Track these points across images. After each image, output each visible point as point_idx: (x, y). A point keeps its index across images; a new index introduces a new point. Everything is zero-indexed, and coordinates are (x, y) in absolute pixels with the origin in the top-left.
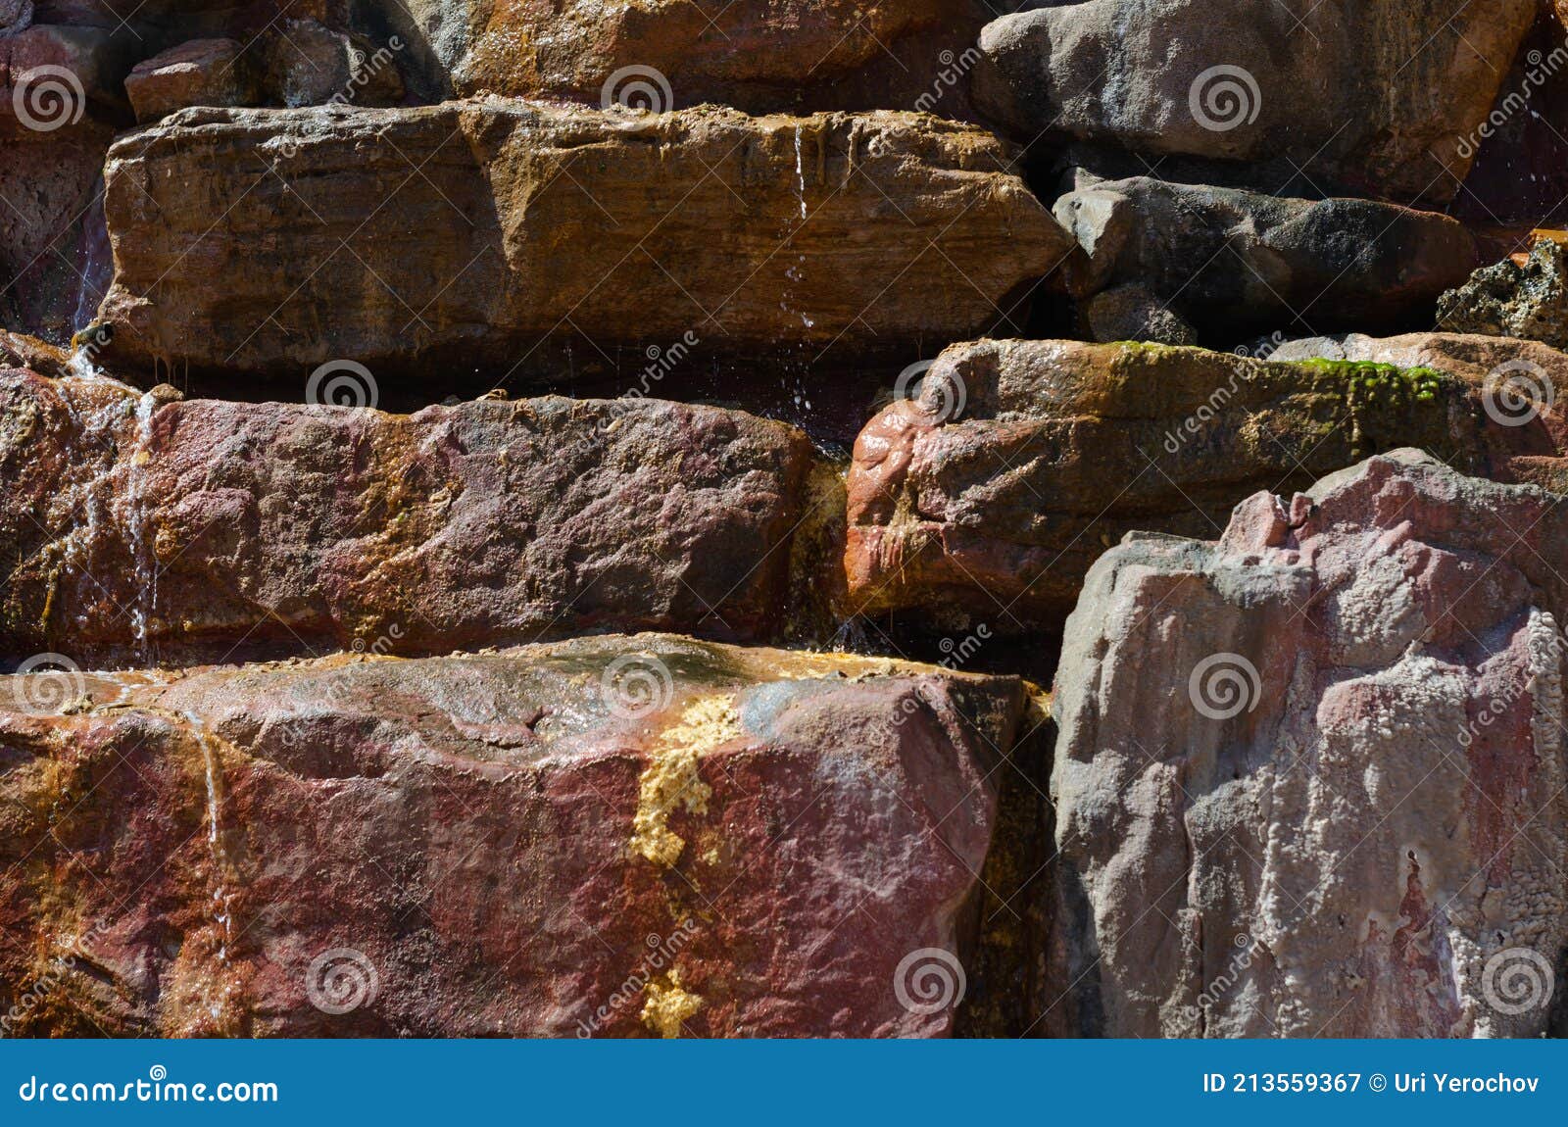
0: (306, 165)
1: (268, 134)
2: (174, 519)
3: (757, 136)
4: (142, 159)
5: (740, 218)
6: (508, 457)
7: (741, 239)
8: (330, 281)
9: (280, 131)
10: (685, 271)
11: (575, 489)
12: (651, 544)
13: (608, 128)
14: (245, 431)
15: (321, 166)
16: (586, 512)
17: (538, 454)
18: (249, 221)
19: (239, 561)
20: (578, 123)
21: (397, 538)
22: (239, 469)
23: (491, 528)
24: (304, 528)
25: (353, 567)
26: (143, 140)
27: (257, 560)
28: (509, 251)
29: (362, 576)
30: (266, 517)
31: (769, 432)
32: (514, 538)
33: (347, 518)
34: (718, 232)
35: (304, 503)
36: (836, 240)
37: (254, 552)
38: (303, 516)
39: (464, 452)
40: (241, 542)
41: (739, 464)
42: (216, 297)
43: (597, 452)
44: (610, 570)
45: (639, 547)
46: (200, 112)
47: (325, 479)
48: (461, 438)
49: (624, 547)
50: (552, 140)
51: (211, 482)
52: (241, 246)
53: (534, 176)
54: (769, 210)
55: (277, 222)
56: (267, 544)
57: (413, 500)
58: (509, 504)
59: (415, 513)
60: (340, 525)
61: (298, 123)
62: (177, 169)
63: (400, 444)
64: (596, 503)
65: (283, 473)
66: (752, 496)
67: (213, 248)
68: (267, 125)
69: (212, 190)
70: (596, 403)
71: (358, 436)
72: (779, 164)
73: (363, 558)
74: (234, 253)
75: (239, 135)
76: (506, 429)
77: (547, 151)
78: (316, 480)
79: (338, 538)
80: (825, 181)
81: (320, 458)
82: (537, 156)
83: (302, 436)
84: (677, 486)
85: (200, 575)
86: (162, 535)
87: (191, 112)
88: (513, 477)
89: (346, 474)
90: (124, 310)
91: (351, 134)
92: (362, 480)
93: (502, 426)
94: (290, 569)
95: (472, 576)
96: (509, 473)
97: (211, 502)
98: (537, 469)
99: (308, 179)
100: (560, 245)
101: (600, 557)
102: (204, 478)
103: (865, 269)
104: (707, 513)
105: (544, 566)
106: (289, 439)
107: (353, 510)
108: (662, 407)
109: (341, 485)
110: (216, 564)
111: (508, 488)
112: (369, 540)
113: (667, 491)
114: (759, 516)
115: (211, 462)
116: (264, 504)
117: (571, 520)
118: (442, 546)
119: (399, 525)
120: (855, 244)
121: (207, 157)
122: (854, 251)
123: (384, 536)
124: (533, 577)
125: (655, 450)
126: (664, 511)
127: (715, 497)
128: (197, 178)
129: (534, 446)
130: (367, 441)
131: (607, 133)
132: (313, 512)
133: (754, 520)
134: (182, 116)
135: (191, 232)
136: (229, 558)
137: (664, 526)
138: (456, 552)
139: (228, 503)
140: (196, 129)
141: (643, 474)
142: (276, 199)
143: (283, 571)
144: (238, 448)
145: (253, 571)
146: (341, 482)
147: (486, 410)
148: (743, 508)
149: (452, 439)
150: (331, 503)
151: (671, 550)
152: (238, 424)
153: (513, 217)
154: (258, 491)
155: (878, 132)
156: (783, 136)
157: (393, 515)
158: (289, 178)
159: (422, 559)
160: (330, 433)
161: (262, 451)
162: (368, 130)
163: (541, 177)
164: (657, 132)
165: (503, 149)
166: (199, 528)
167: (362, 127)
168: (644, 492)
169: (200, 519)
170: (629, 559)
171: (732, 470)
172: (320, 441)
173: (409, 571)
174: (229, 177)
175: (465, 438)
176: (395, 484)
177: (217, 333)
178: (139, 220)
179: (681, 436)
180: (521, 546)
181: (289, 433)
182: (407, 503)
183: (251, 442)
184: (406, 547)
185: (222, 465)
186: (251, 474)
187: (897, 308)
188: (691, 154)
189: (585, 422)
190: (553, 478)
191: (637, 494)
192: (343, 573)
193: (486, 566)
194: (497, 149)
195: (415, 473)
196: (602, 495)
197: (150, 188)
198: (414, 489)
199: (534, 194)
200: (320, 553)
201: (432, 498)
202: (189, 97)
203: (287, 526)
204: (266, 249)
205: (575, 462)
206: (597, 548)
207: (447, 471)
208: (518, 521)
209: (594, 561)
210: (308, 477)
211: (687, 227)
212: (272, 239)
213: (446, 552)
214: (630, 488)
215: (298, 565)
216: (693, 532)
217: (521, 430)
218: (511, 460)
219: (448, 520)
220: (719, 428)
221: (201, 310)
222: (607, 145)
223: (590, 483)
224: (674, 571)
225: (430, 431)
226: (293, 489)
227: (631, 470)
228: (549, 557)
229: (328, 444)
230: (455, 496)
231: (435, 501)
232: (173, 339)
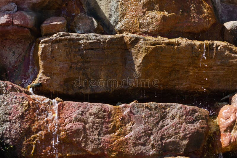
0: (90, 47)
1: (80, 39)
2: (65, 130)
3: (195, 45)
4: (50, 44)
5: (190, 63)
6: (145, 116)
7: (189, 68)
8: (93, 74)
9: (83, 39)
10: (175, 75)
11: (161, 123)
12: (179, 137)
13: (163, 42)
14: (81, 109)
15: (93, 47)
16: (164, 129)
17: (152, 115)
18: (75, 60)
19: (82, 140)
20: (155, 40)
21: (119, 135)
22: (81, 118)
23: (143, 132)
24: (97, 132)
25: (109, 141)
26: (50, 39)
27: (86, 140)
28: (137, 69)
29: (112, 143)
30: (88, 129)
31: (204, 111)
32: (148, 135)
33: (107, 130)
34: (185, 66)
35: (97, 126)
36: (209, 69)
37: (86, 137)
38: (96, 129)
39: (134, 115)
40: (82, 135)
41: (198, 118)
42: (66, 77)
43: (165, 115)
44: (170, 142)
45: (177, 137)
46: (64, 34)
47: (101, 120)
48: (133, 112)
49: (173, 137)
50: (149, 44)
51: (74, 121)
52: (73, 65)
53: (145, 52)
54: (196, 62)
55: (82, 60)
56: (89, 136)
57: (123, 126)
58: (146, 127)
59: (123, 129)
60: (105, 131)
61: (87, 37)
62: (59, 47)
63: (119, 113)
64: (166, 127)
65: (91, 119)
66: (201, 126)
67: (66, 65)
68: (79, 37)
69: (67, 52)
70: (164, 104)
71: (108, 111)
72: (200, 52)
73: (111, 140)
74: (71, 67)
75: (73, 39)
76: (143, 110)
77: (149, 46)
78: (99, 121)
79: (105, 134)
80: (209, 55)
81: (100, 116)
82: (147, 47)
83: (95, 110)
84: (184, 123)
85: (71, 143)
86: (62, 133)
87: (61, 33)
88: (146, 120)
89: (106, 119)
90: (44, 80)
91: (100, 40)
92: (110, 121)
93: (142, 109)
94: (95, 142)
95: (138, 143)
96: (145, 120)
97: (75, 126)
98: (151, 119)
99: (90, 50)
100: (149, 68)
101: (168, 139)
102: (72, 120)
103: (215, 76)
104: (192, 129)
105: (156, 141)
106: (92, 111)
107: (109, 128)
108: (179, 105)
109: (105, 122)
110: (76, 140)
111: (145, 123)
112: (112, 135)
113: (182, 124)
114: (203, 130)
115: (73, 116)
116: (87, 126)
117: (160, 130)
118: (131, 136)
119: (120, 131)
120: (213, 70)
121: (66, 44)
122: (213, 72)
123: (116, 134)
124: (153, 144)
125: (179, 115)
126: (182, 129)
127: (193, 126)
128: (63, 49)
129: (150, 114)
130: (110, 112)
131: (162, 43)
132: (98, 128)
133: (202, 131)
134: (59, 34)
135: (61, 62)
136: (79, 139)
137: (182, 132)
138: (135, 138)
139: (79, 126)
140: (63, 37)
141: (176, 120)
142: (82, 55)
143: (93, 142)
144: (80, 113)
145: (85, 142)
146: (105, 121)
147: (138, 105)
148: (200, 128)
149: (131, 112)
150: (103, 126)
151: (184, 138)
152: (79, 107)
153: (139, 61)
154: (85, 123)
155: (220, 45)
156: (201, 46)
157: (118, 129)
158: (85, 50)
159: (126, 139)
160: (102, 110)
161: (85, 114)
162: (104, 40)
163: (147, 52)
164: (174, 43)
165: (136, 45)
166: (72, 132)
167: (102, 39)
168: (177, 124)
169: (72, 130)
170: (174, 140)
171: (196, 120)
172: (100, 112)
173: (123, 142)
174: (71, 49)
175: (134, 111)
176: (118, 122)
177: (65, 86)
178: (49, 58)
179: (184, 112)
180: (149, 137)
181: (92, 109)
182: (121, 126)
183: (83, 112)
184: (121, 137)
185: (76, 117)
186: (84, 119)
187: (220, 85)
188: (182, 48)
189: (162, 108)
190: (156, 121)
191: (176, 125)
192: (107, 143)
193: (142, 141)
194: (134, 45)
195: (123, 119)
196: (166, 125)
197: (52, 51)
198: (123, 123)
199: (145, 56)
200: (101, 138)
201: (127, 125)
202: (59, 30)
203: (93, 132)
204: (78, 66)
205: (160, 117)
206: (167, 137)
207: (130, 119)
208: (149, 131)
209: (166, 140)
210: (97, 120)
211: (178, 65)
212: (80, 64)
213: (132, 138)
214: (174, 123)
215: (96, 141)
216: (189, 134)
217: (147, 110)
218: (145, 117)
219: (132, 130)
220: (193, 110)
221: (62, 80)
222: (163, 45)
223: (164, 122)
224: (185, 142)
225: (125, 110)
226: (94, 123)
227: (173, 119)
228: (157, 139)
229: (102, 112)
230: (133, 125)
231: (128, 126)
232: (55, 87)
